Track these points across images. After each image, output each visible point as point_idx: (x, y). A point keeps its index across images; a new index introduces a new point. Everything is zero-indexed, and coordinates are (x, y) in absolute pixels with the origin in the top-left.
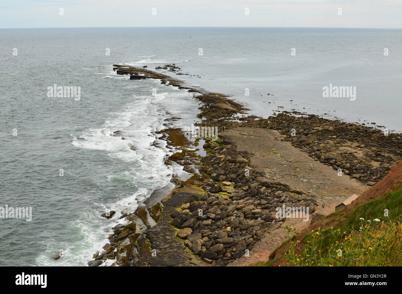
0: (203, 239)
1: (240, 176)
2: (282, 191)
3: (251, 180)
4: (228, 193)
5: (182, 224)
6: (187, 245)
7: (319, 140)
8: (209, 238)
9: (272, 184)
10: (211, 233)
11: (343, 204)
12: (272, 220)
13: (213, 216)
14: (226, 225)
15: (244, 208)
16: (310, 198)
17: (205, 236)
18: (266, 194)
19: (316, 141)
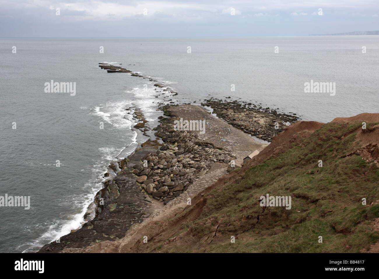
0: (155, 183)
1: (181, 138)
2: (209, 148)
3: (188, 141)
4: (173, 150)
5: (140, 173)
6: (143, 188)
7: (235, 112)
8: (158, 182)
9: (202, 143)
10: (160, 178)
11: (248, 157)
12: (202, 168)
13: (162, 166)
14: (170, 173)
15: (183, 161)
16: (228, 152)
17: (156, 181)
18: (198, 150)
19: (233, 113)
